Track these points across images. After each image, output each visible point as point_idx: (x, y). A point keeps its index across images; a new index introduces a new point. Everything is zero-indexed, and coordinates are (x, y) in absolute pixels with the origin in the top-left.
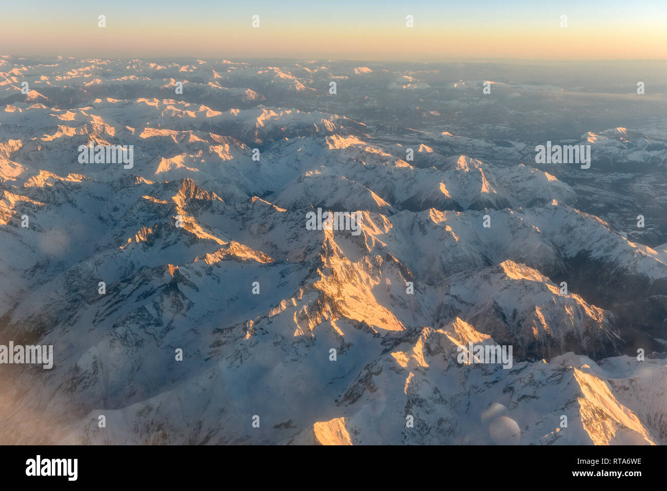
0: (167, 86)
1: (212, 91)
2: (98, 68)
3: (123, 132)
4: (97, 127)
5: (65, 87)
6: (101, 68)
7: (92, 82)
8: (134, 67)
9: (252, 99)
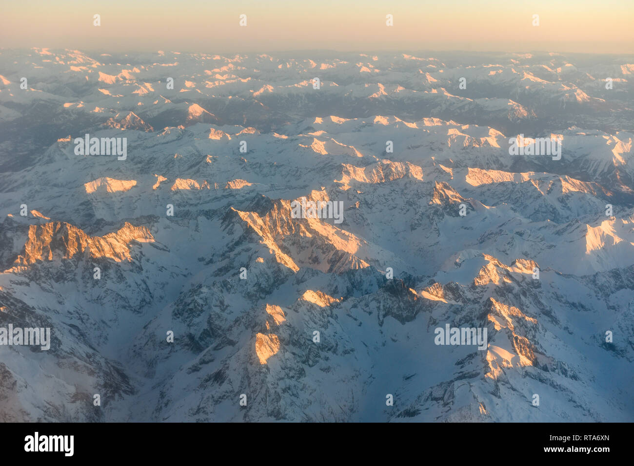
0: (377, 96)
1: (448, 103)
2: (239, 68)
3: (436, 174)
4: (397, 167)
5: (230, 97)
6: (244, 68)
7: (262, 90)
8: (288, 66)
9: (524, 117)
